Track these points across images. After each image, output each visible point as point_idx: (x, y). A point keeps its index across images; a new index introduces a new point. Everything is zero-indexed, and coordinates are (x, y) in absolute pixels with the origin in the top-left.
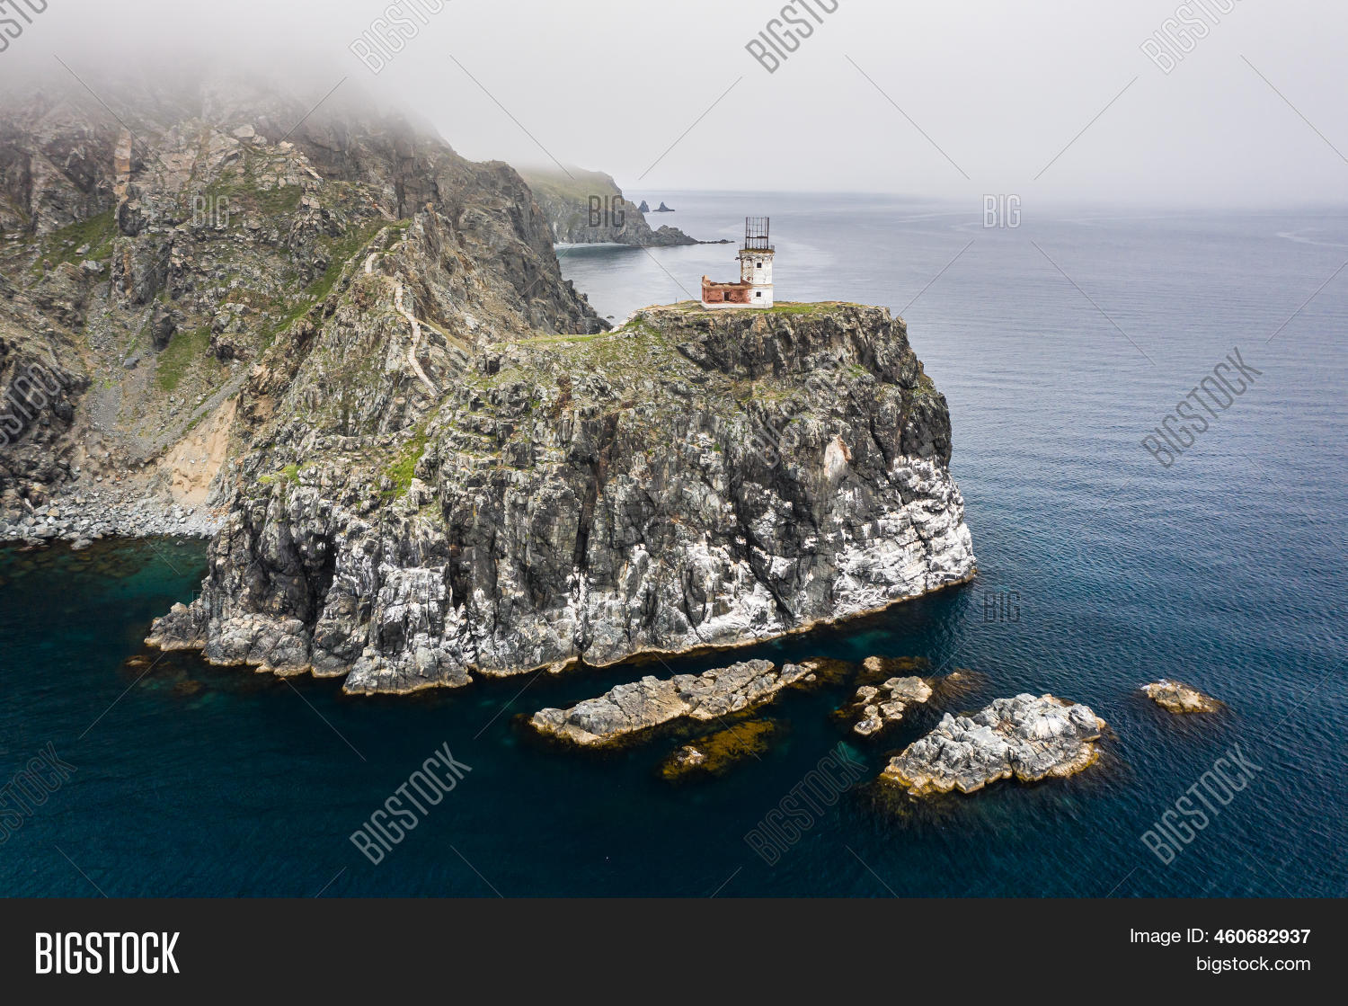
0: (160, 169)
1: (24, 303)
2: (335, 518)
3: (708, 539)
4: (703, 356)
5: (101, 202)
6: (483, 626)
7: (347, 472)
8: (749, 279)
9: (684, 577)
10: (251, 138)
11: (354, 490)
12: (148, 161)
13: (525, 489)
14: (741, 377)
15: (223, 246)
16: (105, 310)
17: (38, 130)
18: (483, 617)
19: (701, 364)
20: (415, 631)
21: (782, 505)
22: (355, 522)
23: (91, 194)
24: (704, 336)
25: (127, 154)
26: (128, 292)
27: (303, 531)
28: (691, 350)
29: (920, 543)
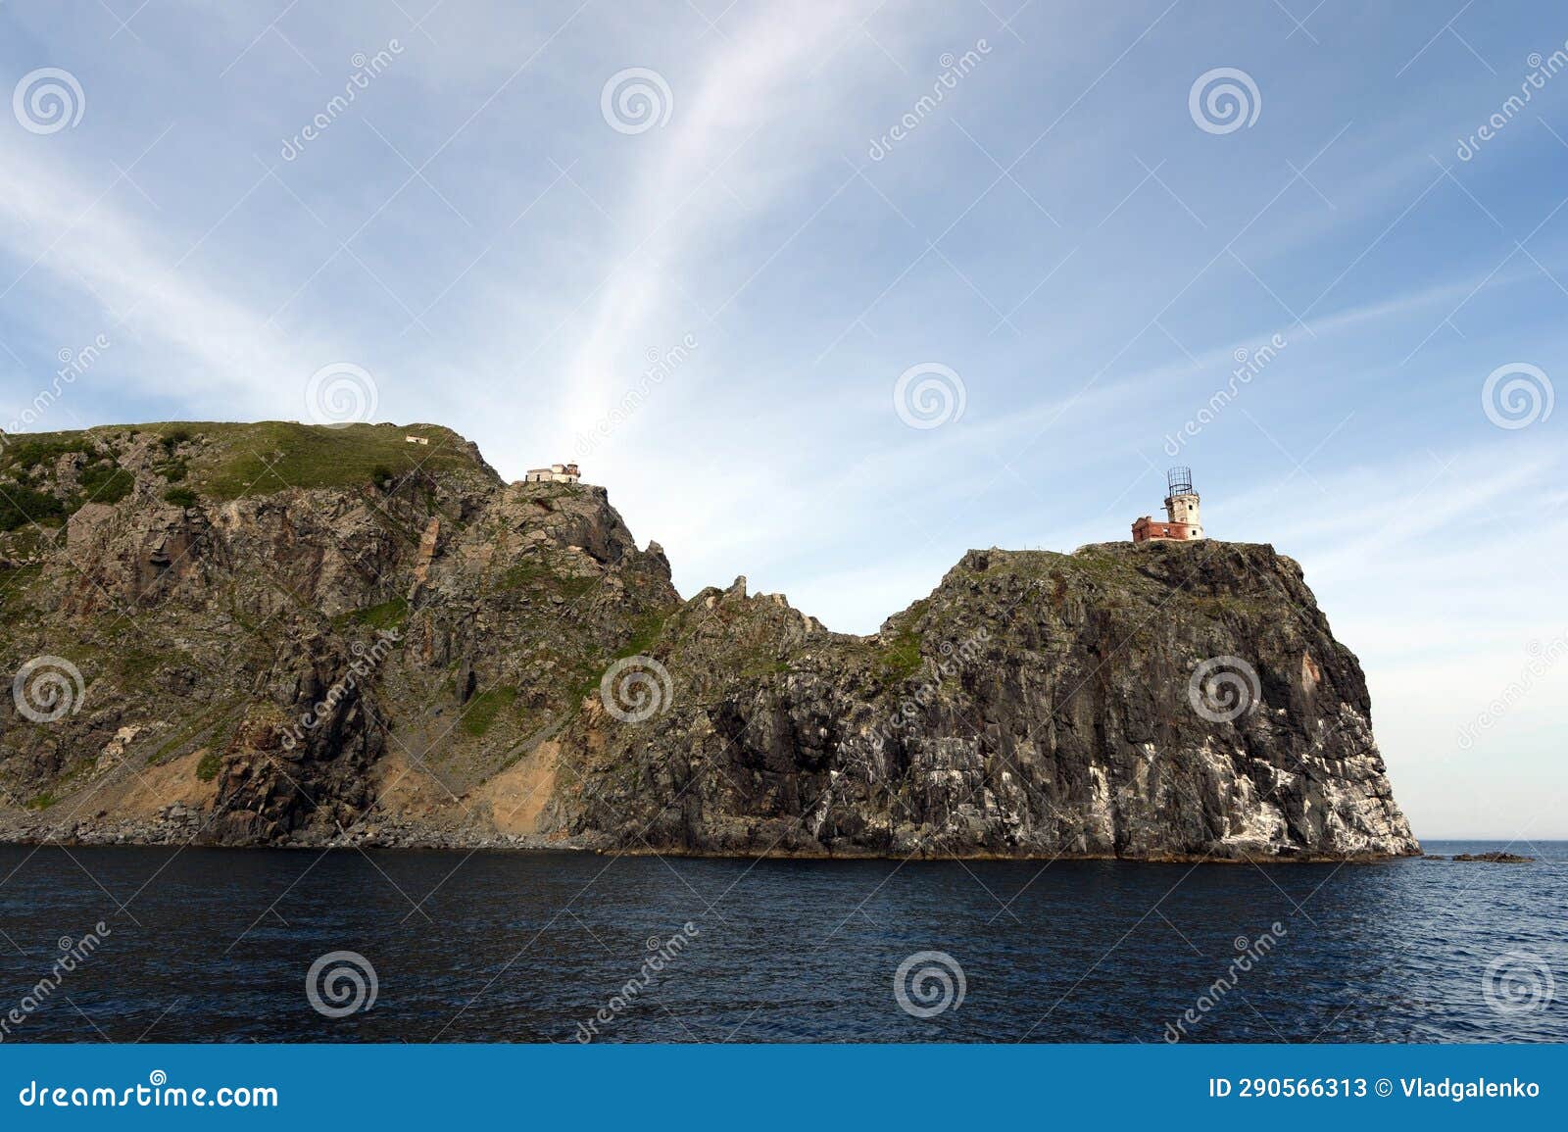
0: (460, 556)
1: (339, 643)
2: (840, 701)
3: (1211, 744)
4: (1166, 574)
5: (384, 594)
6: (1015, 813)
7: (843, 660)
8: (1182, 520)
9: (1198, 781)
10: (543, 540)
11: (854, 675)
12: (450, 549)
13: (1041, 667)
14: (1205, 594)
15: (527, 616)
16: (400, 671)
17: (337, 526)
18: (1014, 802)
19: (1165, 581)
20: (958, 800)
21: (1275, 713)
22: (859, 706)
23: (375, 586)
24: (1164, 557)
25: (433, 540)
26: (426, 655)
27: (806, 713)
28: (1151, 570)
29: (1375, 801)
